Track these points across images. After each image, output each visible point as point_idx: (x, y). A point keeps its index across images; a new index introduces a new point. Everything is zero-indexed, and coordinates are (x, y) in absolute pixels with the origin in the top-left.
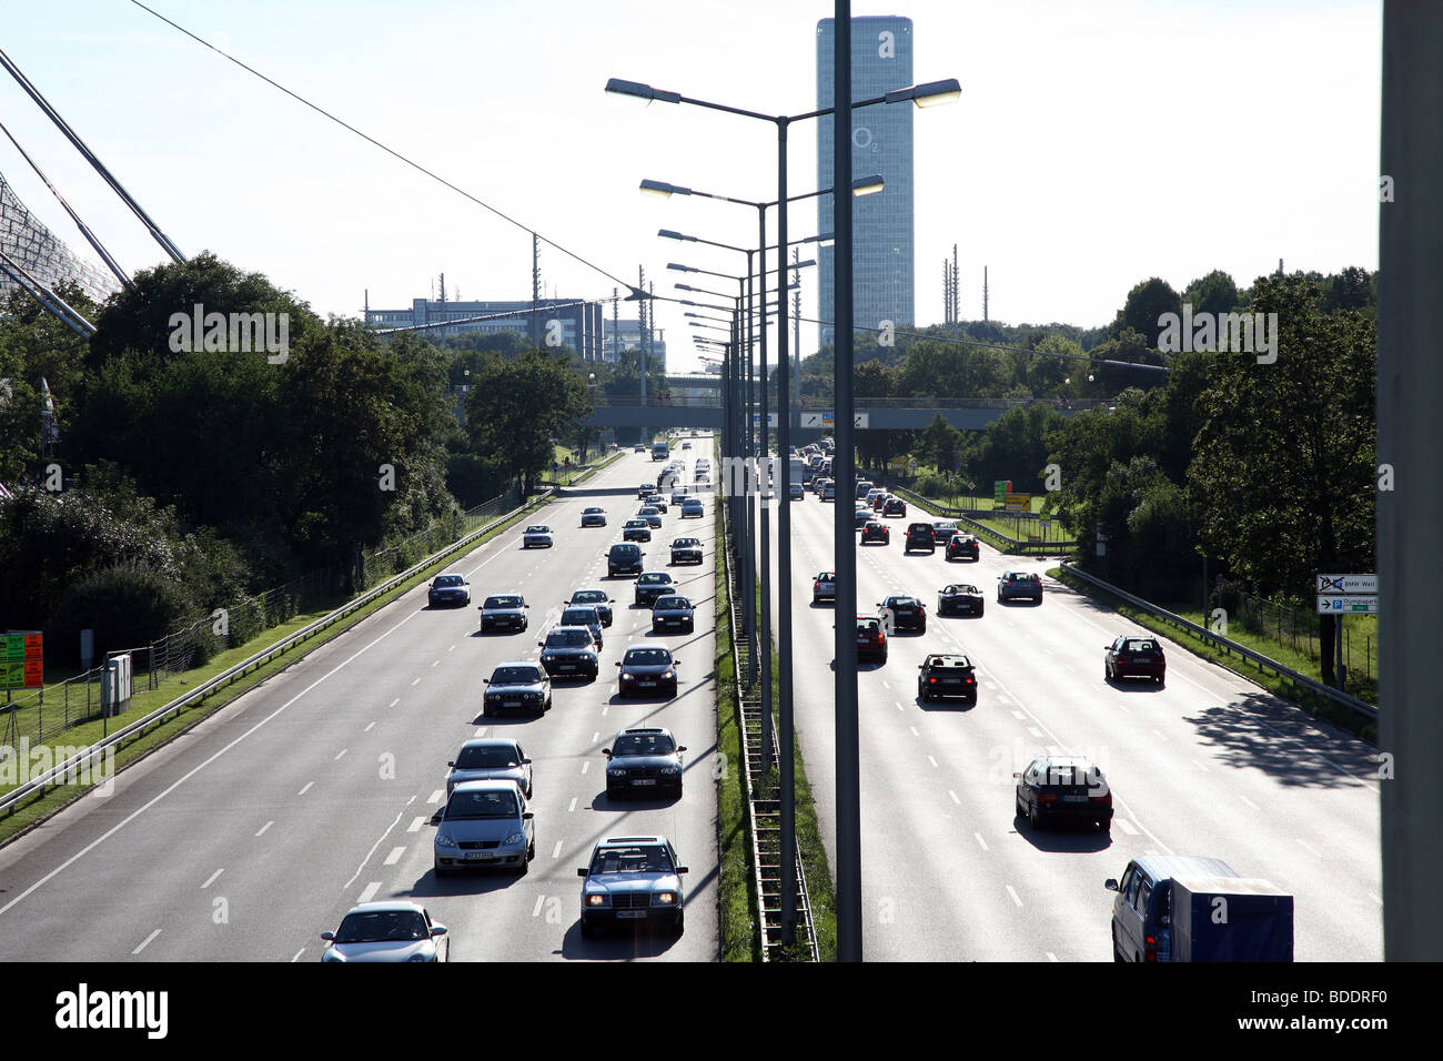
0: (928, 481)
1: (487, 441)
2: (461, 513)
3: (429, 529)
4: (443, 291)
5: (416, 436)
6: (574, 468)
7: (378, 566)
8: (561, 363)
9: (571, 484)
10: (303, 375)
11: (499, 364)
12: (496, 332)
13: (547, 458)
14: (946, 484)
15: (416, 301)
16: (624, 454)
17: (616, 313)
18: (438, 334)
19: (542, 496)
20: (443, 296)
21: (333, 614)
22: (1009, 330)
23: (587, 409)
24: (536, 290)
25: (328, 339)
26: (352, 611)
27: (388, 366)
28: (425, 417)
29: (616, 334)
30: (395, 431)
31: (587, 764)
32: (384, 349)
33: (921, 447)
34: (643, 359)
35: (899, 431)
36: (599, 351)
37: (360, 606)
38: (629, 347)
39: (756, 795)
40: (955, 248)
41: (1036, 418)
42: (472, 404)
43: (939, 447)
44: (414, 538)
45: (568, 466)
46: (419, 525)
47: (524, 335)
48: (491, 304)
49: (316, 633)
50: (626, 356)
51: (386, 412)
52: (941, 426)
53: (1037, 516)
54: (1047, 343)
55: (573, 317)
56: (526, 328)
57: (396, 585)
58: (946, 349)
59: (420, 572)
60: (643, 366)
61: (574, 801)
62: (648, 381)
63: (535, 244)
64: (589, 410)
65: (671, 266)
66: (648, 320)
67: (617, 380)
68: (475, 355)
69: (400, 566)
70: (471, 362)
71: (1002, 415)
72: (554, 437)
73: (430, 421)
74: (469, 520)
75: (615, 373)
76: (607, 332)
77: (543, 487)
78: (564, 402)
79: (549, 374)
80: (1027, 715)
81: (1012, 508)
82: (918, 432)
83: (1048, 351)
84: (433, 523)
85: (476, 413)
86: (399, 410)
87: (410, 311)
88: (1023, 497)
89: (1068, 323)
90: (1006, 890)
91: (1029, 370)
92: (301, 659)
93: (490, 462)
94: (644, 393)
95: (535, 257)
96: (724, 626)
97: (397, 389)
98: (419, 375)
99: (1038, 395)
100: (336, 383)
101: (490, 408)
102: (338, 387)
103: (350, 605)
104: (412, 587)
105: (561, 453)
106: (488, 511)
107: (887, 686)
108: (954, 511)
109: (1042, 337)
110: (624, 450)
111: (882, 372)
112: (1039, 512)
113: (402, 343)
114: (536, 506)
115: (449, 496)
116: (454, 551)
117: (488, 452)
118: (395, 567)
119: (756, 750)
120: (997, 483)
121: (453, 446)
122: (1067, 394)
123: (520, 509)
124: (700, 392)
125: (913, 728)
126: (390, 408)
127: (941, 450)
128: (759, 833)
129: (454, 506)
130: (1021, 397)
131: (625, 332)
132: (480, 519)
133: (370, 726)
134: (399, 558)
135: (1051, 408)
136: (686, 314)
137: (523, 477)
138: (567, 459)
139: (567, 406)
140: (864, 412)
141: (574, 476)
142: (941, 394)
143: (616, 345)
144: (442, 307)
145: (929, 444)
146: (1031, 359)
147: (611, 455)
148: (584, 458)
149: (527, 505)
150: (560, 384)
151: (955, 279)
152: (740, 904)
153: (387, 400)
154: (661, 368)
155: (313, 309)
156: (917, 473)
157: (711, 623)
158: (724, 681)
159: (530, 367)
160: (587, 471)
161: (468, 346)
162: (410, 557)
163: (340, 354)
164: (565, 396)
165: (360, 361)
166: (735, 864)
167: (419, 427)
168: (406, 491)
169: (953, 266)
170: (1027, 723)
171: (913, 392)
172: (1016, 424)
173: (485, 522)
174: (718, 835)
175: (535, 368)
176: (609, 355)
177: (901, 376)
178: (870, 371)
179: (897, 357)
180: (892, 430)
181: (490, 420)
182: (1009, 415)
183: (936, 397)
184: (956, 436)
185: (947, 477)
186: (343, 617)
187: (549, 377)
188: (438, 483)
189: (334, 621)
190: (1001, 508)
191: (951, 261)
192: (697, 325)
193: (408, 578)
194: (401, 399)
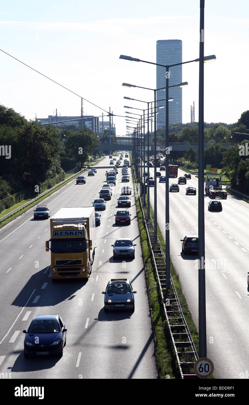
0: (188, 165)
1: (70, 154)
2: (65, 173)
3: (56, 177)
4: (57, 113)
5: (54, 152)
6: (93, 161)
7: (44, 187)
8: (90, 133)
9: (92, 165)
10: (24, 136)
11: (74, 133)
12: (71, 124)
13: (87, 158)
14: (193, 165)
15: (49, 116)
16: (105, 157)
17: (103, 120)
18: (55, 125)
19: (85, 169)
20: (57, 115)
21: (33, 200)
22: (208, 124)
23: (97, 145)
24: (82, 113)
25: (31, 126)
26: (38, 199)
27: (47, 133)
28: (56, 147)
29: (103, 125)
30: (49, 151)
31: (105, 240)
32: (44, 129)
33: (186, 156)
34: (110, 132)
35: (180, 151)
36: (98, 130)
37: (40, 198)
38: (106, 129)
39: (153, 249)
40: (194, 102)
41: (217, 148)
42: (66, 144)
43: (191, 156)
44: (53, 179)
45: (91, 161)
46: (54, 176)
47: (78, 125)
48: (69, 117)
49: (29, 205)
50: (105, 131)
51: (46, 146)
52: (192, 150)
53: (219, 174)
54: (219, 128)
55: (91, 121)
56: (79, 124)
57: (49, 192)
58: (193, 130)
59: (55, 189)
60: (110, 134)
61: (103, 250)
62: (112, 138)
63: (82, 101)
64: (97, 146)
65: (125, 107)
66: (111, 121)
67: (103, 137)
68: (66, 131)
69: (49, 187)
70: (65, 132)
71: (208, 147)
72: (88, 153)
73: (57, 148)
74: (66, 175)
75: (103, 136)
76: (100, 125)
77: (85, 166)
78: (91, 143)
79: (87, 136)
80: (222, 228)
81: (212, 172)
82: (185, 152)
83: (219, 130)
84: (57, 176)
85: (68, 146)
86: (50, 145)
87: (47, 119)
88: (215, 169)
89: (224, 123)
90: (222, 274)
91: (214, 135)
92: (25, 212)
93: (71, 159)
94: (110, 141)
95: (82, 104)
96: (138, 203)
97: (49, 140)
98: (54, 136)
99: (217, 142)
100: (33, 138)
101: (71, 145)
102: (33, 139)
103: (37, 198)
104: (53, 193)
105: (90, 157)
106: (71, 173)
107: (183, 220)
108: (196, 173)
109: (218, 126)
110: (105, 156)
111: (175, 136)
112: (219, 173)
113: (48, 127)
114: (83, 171)
115: (61, 169)
116: (63, 183)
117: (71, 157)
118: (48, 187)
119: (152, 237)
120: (207, 165)
121: (61, 155)
122: (224, 141)
123: (79, 172)
124: (125, 141)
125: (192, 231)
126: (47, 145)
127: (192, 157)
128: (155, 259)
129: (63, 171)
130: (213, 142)
131: (105, 125)
132: (69, 174)
133: (46, 230)
134: (49, 185)
135: (221, 146)
136: (126, 120)
137: (80, 164)
138: (91, 159)
139: (92, 144)
140: (171, 146)
141: (93, 163)
142: (191, 142)
143: (103, 128)
144: (56, 118)
145: (188, 155)
146: (215, 132)
147: (102, 157)
148: (95, 158)
149: (81, 171)
150: (90, 138)
151: (194, 111)
152: (152, 278)
153: (46, 143)
154: (115, 134)
155: (26, 118)
156: (185, 163)
157: (134, 203)
158: (140, 218)
159: (82, 134)
160: (96, 162)
161: (63, 128)
162: (52, 185)
163: (34, 130)
164: (91, 142)
165: (39, 132)
166: (149, 267)
167: (55, 150)
168: (51, 167)
169: (193, 107)
170: (222, 230)
171: (184, 141)
172: (212, 149)
173: (70, 175)
174: (143, 259)
175: (83, 134)
176: (100, 131)
177: (180, 136)
178: (172, 135)
179: (178, 132)
180: (178, 151)
181: (71, 148)
182: (210, 147)
183: (190, 142)
184: (196, 153)
185: (193, 163)
186: (36, 201)
187: (87, 137)
188: (59, 165)
189: (33, 202)
190: (209, 172)
191: (193, 106)
192: (128, 123)
193: (52, 190)
194: (50, 143)
